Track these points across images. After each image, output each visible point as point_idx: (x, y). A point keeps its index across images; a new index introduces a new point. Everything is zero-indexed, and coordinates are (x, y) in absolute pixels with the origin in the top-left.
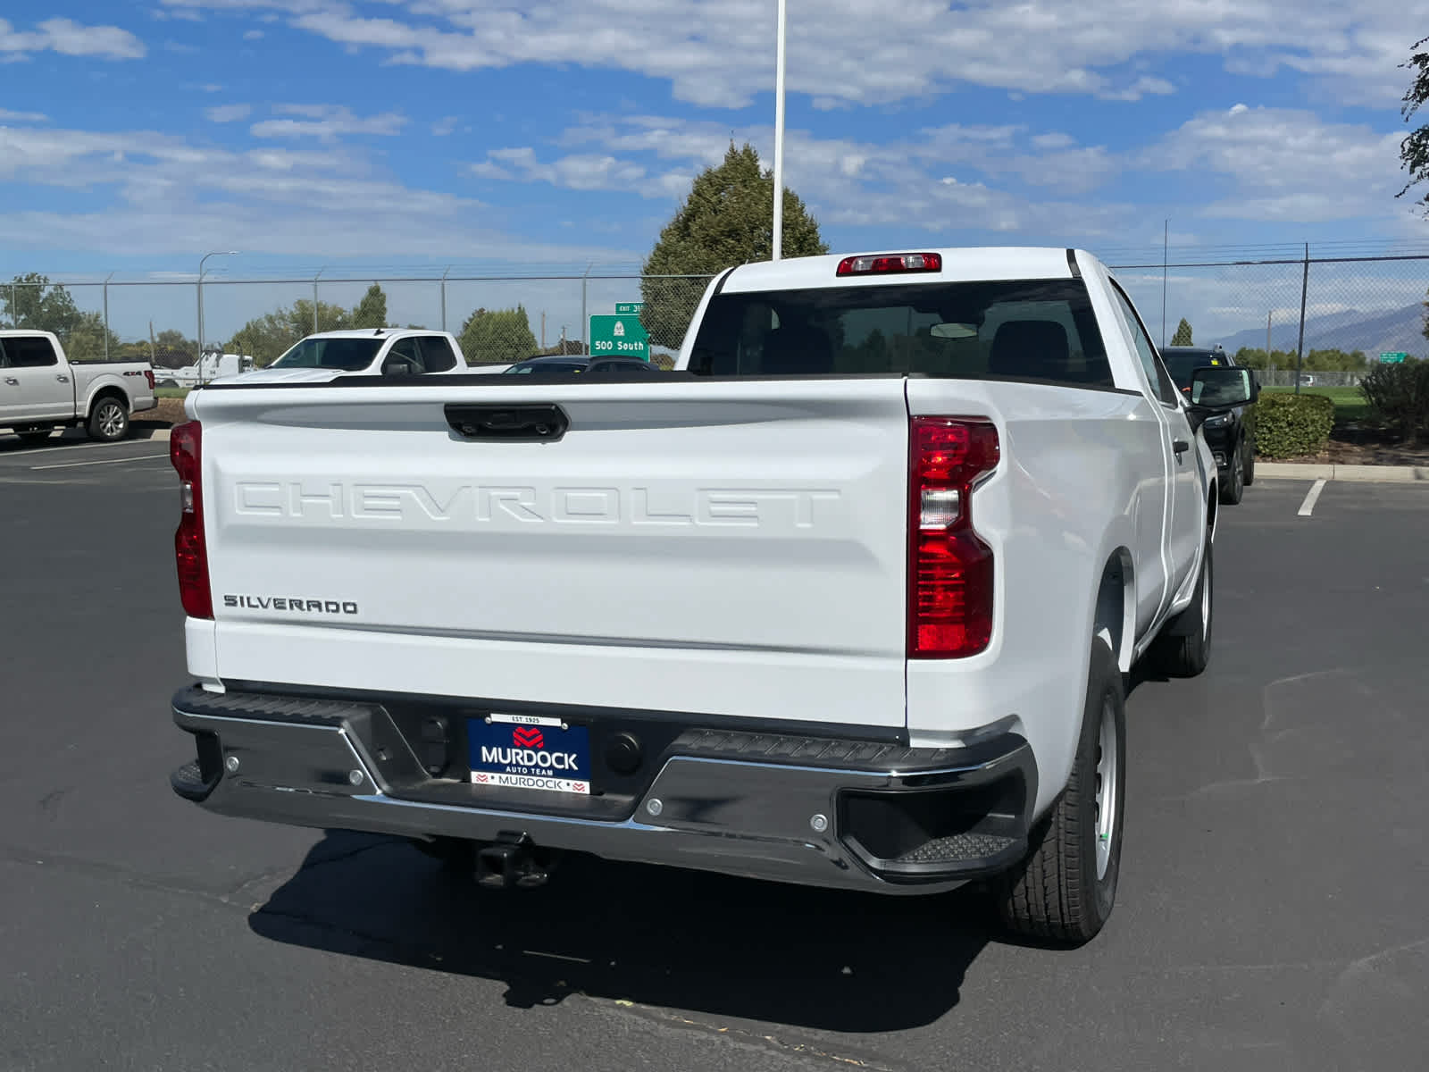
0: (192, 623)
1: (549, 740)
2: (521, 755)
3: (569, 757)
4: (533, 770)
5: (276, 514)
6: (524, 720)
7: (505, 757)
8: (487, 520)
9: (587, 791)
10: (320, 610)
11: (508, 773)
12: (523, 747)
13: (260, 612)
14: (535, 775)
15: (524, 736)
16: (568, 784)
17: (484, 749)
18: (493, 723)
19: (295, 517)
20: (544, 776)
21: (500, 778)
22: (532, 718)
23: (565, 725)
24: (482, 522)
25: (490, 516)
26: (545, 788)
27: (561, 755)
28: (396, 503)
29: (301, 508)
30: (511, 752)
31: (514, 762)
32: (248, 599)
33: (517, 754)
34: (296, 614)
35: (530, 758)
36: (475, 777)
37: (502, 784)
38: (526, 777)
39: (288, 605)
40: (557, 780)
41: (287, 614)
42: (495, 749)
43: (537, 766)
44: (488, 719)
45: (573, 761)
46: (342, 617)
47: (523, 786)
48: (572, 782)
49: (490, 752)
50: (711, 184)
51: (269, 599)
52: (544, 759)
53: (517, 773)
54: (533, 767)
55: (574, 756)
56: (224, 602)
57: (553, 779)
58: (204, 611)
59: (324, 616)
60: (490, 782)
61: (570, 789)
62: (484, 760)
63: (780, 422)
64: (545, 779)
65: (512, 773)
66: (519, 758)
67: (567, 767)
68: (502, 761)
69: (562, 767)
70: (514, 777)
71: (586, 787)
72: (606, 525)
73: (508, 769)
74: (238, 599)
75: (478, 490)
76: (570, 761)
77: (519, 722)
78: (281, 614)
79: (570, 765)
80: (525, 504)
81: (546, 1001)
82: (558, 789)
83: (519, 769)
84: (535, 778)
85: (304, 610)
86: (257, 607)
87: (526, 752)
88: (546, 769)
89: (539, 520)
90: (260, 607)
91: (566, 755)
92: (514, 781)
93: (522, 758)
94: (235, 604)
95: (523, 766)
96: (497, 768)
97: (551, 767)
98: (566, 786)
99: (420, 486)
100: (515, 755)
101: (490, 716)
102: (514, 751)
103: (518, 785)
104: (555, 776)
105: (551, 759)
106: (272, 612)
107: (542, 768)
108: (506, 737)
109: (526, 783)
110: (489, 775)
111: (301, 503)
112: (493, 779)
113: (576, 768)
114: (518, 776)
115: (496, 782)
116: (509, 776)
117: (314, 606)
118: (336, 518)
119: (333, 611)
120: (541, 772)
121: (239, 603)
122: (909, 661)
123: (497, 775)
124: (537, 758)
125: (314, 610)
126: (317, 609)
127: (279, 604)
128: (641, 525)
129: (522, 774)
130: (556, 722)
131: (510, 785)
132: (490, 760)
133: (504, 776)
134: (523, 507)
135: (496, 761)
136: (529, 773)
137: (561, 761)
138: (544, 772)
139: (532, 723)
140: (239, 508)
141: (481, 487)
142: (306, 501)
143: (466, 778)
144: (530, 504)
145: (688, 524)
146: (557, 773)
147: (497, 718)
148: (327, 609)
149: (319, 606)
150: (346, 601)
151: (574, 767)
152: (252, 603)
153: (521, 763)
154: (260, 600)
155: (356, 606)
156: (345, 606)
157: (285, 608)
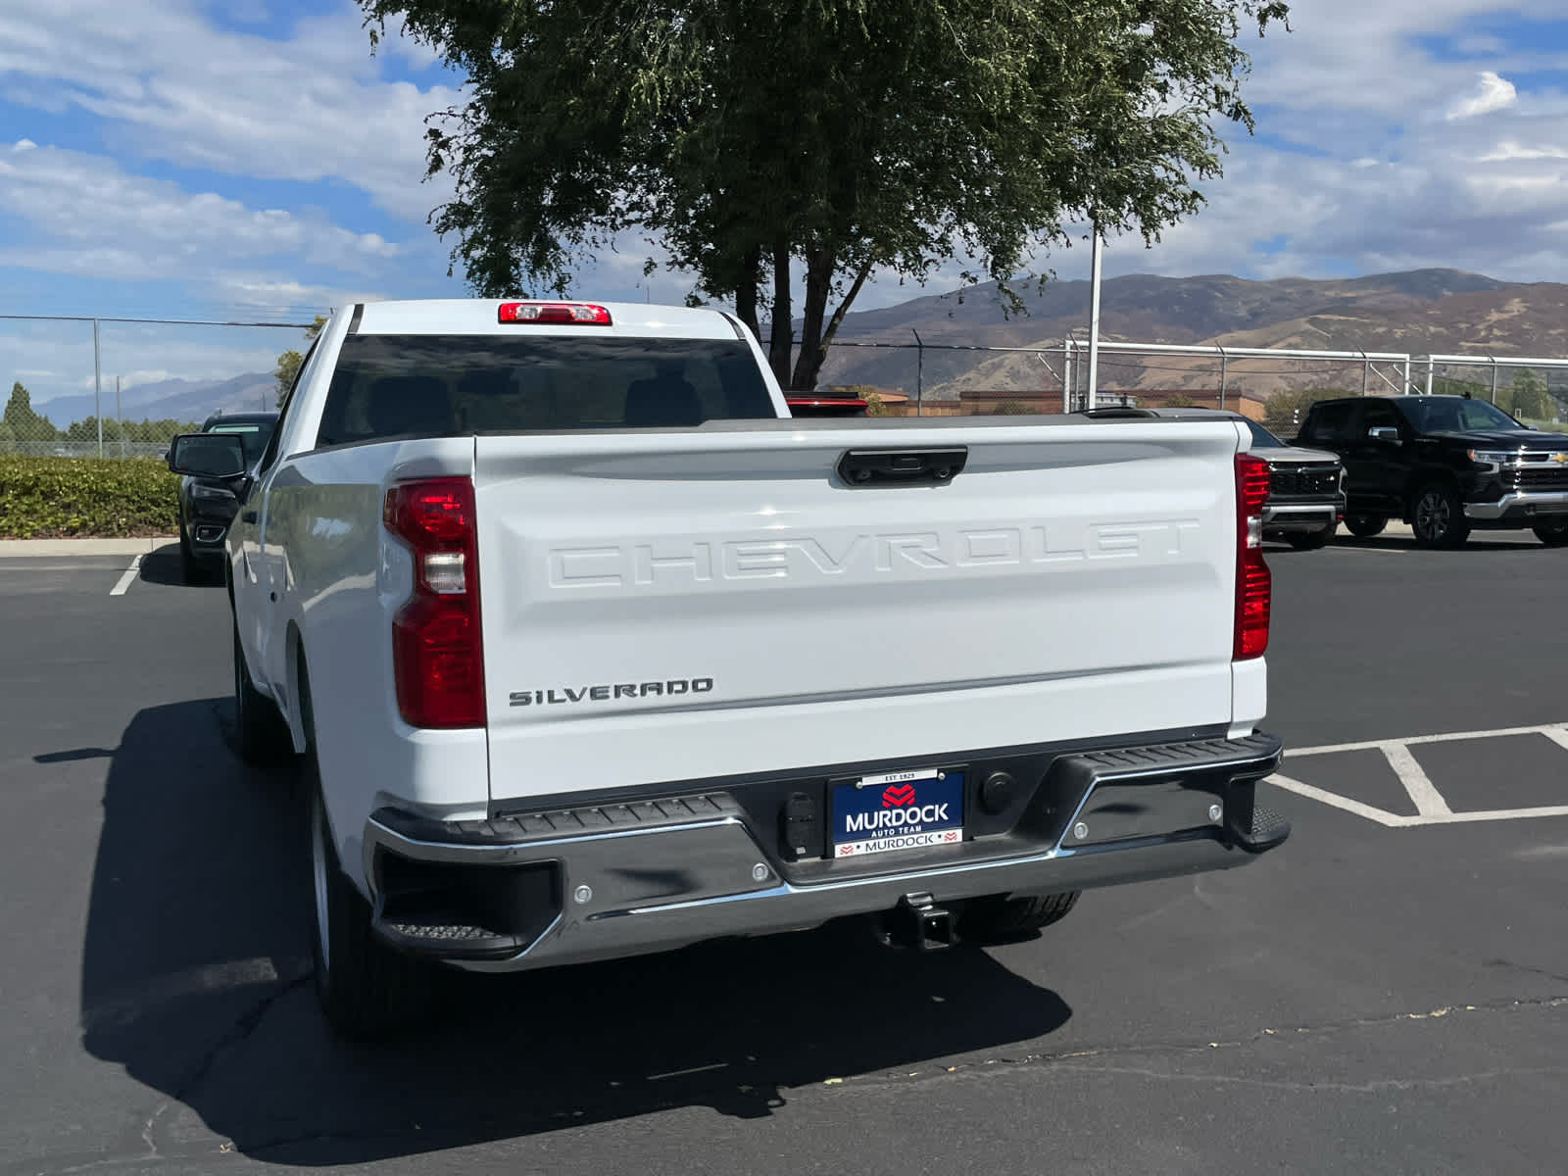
1: (922, 793)
2: (888, 817)
3: (940, 808)
4: (901, 829)
5: (615, 583)
6: (898, 777)
7: (871, 822)
8: (889, 569)
9: (960, 838)
10: (659, 691)
11: (875, 838)
12: (890, 809)
13: (570, 706)
14: (903, 834)
15: (895, 796)
16: (940, 836)
17: (849, 818)
18: (864, 787)
19: (643, 585)
20: (912, 833)
21: (867, 845)
22: (907, 774)
23: (942, 774)
24: (883, 572)
25: (890, 565)
26: (916, 845)
27: (931, 807)
28: (779, 559)
29: (653, 575)
32: (551, 694)
33: (885, 816)
34: (624, 702)
35: (899, 817)
36: (839, 850)
37: (869, 851)
38: (895, 839)
39: (611, 693)
40: (928, 835)
41: (612, 703)
42: (861, 816)
43: (906, 824)
44: (859, 783)
46: (690, 697)
47: (891, 848)
48: (943, 833)
49: (855, 821)
51: (584, 690)
53: (884, 836)
54: (903, 826)
56: (510, 701)
57: (924, 835)
59: (665, 699)
60: (856, 852)
61: (942, 841)
62: (848, 830)
64: (915, 836)
65: (878, 837)
66: (886, 820)
67: (937, 819)
68: (868, 827)
69: (931, 819)
70: (882, 841)
71: (958, 835)
72: (1009, 565)
73: (874, 834)
74: (534, 696)
75: (877, 538)
76: (940, 812)
77: (893, 781)
78: (601, 705)
79: (940, 816)
80: (926, 550)
82: (929, 843)
83: (886, 831)
84: (905, 838)
85: (635, 695)
86: (563, 701)
87: (895, 812)
88: (914, 825)
89: (942, 566)
90: (568, 699)
92: (882, 845)
93: (890, 820)
94: (528, 701)
96: (864, 834)
98: (938, 839)
99: (811, 539)
101: (861, 780)
102: (882, 813)
103: (886, 849)
104: (924, 830)
106: (587, 704)
108: (875, 799)
109: (895, 844)
110: (854, 845)
111: (652, 568)
112: (858, 849)
114: (887, 840)
115: (862, 851)
116: (877, 841)
117: (651, 689)
118: (702, 582)
119: (677, 692)
120: (909, 830)
121: (534, 700)
122: (1234, 664)
123: (862, 844)
124: (906, 816)
125: (651, 694)
126: (655, 692)
127: (595, 694)
128: (1040, 563)
129: (888, 836)
130: (932, 774)
131: (877, 850)
132: (855, 829)
133: (871, 843)
134: (926, 554)
135: (861, 828)
136: (897, 833)
137: (930, 813)
138: (912, 829)
139: (906, 779)
140: (554, 582)
141: (879, 535)
142: (657, 565)
143: (827, 854)
144: (933, 550)
145: (1081, 558)
146: (927, 827)
147: (867, 781)
148: (670, 690)
149: (658, 688)
150: (697, 678)
151: (945, 817)
152: (556, 697)
153: (889, 824)
154: (569, 693)
155: (709, 682)
156: (695, 684)
157: (607, 697)
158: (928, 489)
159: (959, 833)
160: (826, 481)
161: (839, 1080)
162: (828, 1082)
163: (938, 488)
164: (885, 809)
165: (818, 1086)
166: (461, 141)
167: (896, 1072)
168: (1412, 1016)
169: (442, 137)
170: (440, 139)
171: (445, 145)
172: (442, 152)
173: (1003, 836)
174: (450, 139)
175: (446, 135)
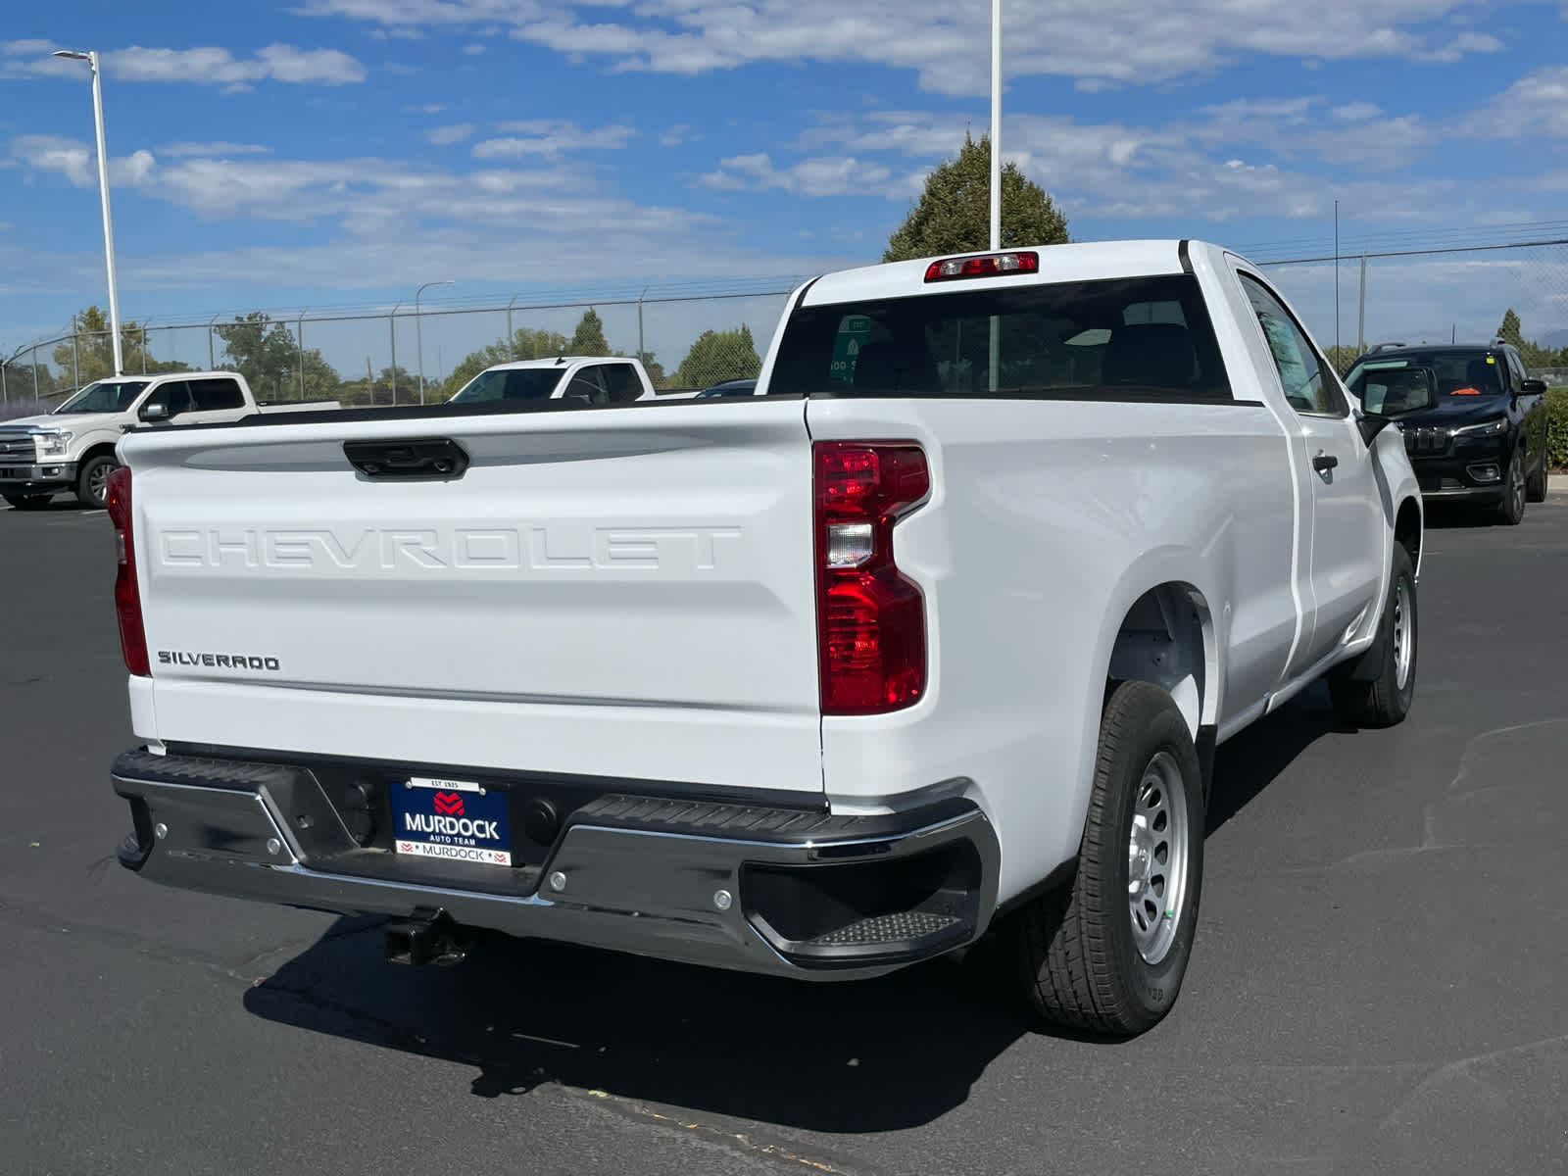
0: (135, 681)
1: (468, 807)
2: (443, 823)
3: (490, 825)
4: (456, 839)
5: (197, 564)
6: (442, 784)
7: (428, 825)
8: (391, 566)
9: (508, 863)
10: (245, 666)
11: (432, 842)
12: (444, 815)
13: (191, 669)
14: (458, 845)
15: (444, 802)
16: (490, 855)
17: (407, 815)
18: (414, 788)
19: (214, 567)
20: (466, 846)
21: (424, 847)
22: (451, 782)
23: (483, 790)
24: (387, 570)
25: (394, 563)
26: (468, 859)
27: (482, 823)
28: (303, 550)
29: (220, 557)
30: (434, 819)
31: (437, 831)
32: (180, 655)
33: (439, 822)
34: (223, 670)
35: (452, 826)
36: (399, 844)
37: (426, 854)
38: (449, 847)
39: (215, 661)
40: (479, 851)
41: (215, 670)
42: (418, 816)
43: (459, 835)
44: (409, 783)
45: (494, 830)
47: (446, 856)
48: (493, 853)
49: (413, 819)
50: (946, 182)
51: (198, 656)
52: (466, 827)
53: (440, 843)
54: (456, 835)
55: (494, 824)
56: (159, 658)
57: (475, 850)
58: (142, 668)
59: (249, 672)
60: (415, 852)
61: (491, 861)
62: (409, 828)
63: (675, 452)
64: (467, 849)
65: (435, 842)
66: (441, 826)
67: (488, 836)
68: (426, 829)
69: (483, 836)
70: (437, 846)
71: (506, 858)
72: (506, 570)
73: (432, 838)
74: (171, 656)
75: (382, 534)
76: (491, 830)
77: (439, 787)
78: (210, 671)
79: (491, 834)
80: (427, 548)
81: (516, 1090)
82: (480, 860)
83: (442, 837)
84: (458, 848)
85: (230, 666)
86: (188, 663)
87: (448, 819)
88: (469, 838)
89: (442, 567)
90: (191, 663)
91: (487, 823)
92: (438, 851)
93: (445, 826)
94: (168, 660)
95: (446, 835)
96: (421, 836)
97: (473, 836)
98: (488, 857)
99: (328, 531)
100: (439, 823)
101: (410, 780)
102: (437, 818)
103: (441, 856)
104: (477, 845)
105: (473, 827)
106: (201, 669)
107: (464, 837)
108: (428, 802)
109: (449, 853)
110: (413, 844)
111: (219, 552)
112: (418, 849)
113: (497, 837)
114: (442, 846)
115: (420, 852)
116: (433, 845)
117: (240, 662)
118: (251, 568)
119: (257, 667)
120: (464, 841)
121: (172, 659)
122: (825, 718)
123: (421, 845)
124: (459, 826)
125: (240, 666)
126: (242, 665)
127: (207, 660)
128: (543, 570)
129: (445, 843)
130: (473, 787)
131: (434, 855)
132: (414, 828)
133: (428, 845)
134: (426, 552)
135: (420, 829)
136: (452, 843)
137: (481, 829)
138: (466, 842)
139: (451, 788)
140: (165, 559)
141: (382, 531)
142: (223, 549)
144: (430, 549)
145: (587, 567)
146: (480, 843)
147: (417, 782)
148: (252, 665)
149: (243, 662)
150: (268, 657)
152: (183, 660)
153: (444, 831)
154: (191, 657)
155: (276, 662)
156: (267, 662)
157: (213, 665)
158: (442, 482)
159: (508, 855)
161: (602, 1094)
163: (451, 482)
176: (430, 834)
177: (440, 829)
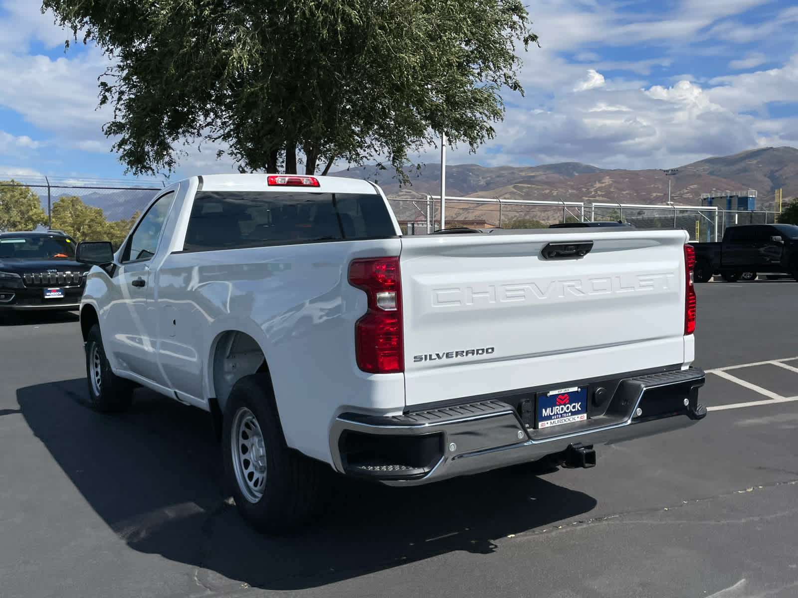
1: (572, 398)
2: (559, 409)
4: (563, 415)
5: (458, 305)
6: (563, 391)
7: (552, 412)
8: (563, 297)
9: (586, 418)
10: (473, 354)
11: (553, 419)
12: (559, 406)
13: (438, 362)
14: (564, 417)
15: (561, 399)
16: (577, 417)
17: (544, 410)
18: (551, 396)
19: (469, 305)
22: (566, 389)
23: (579, 389)
25: (564, 295)
26: (569, 422)
27: (574, 404)
28: (522, 293)
29: (473, 300)
30: (555, 409)
32: (430, 356)
33: (557, 409)
34: (459, 359)
35: (562, 409)
36: (540, 425)
37: (552, 425)
38: (561, 419)
39: (454, 355)
40: (574, 417)
42: (548, 409)
43: (565, 412)
44: (548, 394)
45: (579, 406)
47: (560, 423)
48: (579, 416)
49: (546, 411)
51: (444, 353)
52: (568, 408)
53: (557, 418)
54: (564, 413)
55: (580, 403)
56: (414, 360)
57: (572, 417)
59: (476, 357)
61: (579, 420)
62: (543, 416)
64: (569, 418)
66: (558, 411)
68: (551, 414)
69: (575, 410)
70: (556, 420)
72: (606, 294)
73: (553, 417)
74: (423, 357)
75: (558, 283)
76: (578, 406)
77: (561, 393)
78: (450, 361)
79: (578, 409)
80: (577, 288)
82: (574, 421)
83: (557, 416)
84: (565, 418)
85: (464, 356)
86: (435, 359)
87: (561, 407)
88: (569, 412)
89: (582, 295)
90: (437, 359)
91: (577, 404)
92: (556, 422)
93: (559, 411)
94: (421, 359)
95: (559, 414)
96: (549, 418)
97: (571, 411)
99: (534, 283)
102: (556, 407)
103: (558, 424)
104: (572, 415)
105: (571, 407)
106: (444, 360)
108: (554, 401)
110: (546, 422)
111: (472, 297)
112: (547, 424)
113: (581, 409)
114: (558, 420)
115: (549, 425)
116: (554, 420)
118: (492, 304)
119: (480, 354)
121: (424, 359)
122: (685, 336)
123: (549, 422)
124: (565, 409)
125: (470, 355)
126: (471, 354)
127: (448, 355)
128: (619, 293)
129: (559, 418)
130: (575, 389)
131: (555, 425)
132: (546, 415)
133: (552, 421)
134: (577, 289)
135: (548, 415)
136: (562, 417)
137: (574, 407)
138: (567, 415)
139: (566, 392)
140: (434, 304)
141: (559, 281)
142: (475, 296)
143: (535, 427)
144: (579, 287)
145: (633, 291)
146: (573, 413)
147: (552, 393)
148: (477, 353)
149: (473, 352)
150: (488, 347)
151: (580, 409)
152: (433, 358)
153: (559, 413)
154: (438, 355)
155: (493, 349)
156: (487, 350)
157: (452, 357)
159: (585, 415)
160: (537, 257)
161: (513, 535)
162: (510, 536)
163: (580, 260)
164: (558, 406)
165: (505, 538)
166: (118, 89)
167: (537, 530)
168: (739, 492)
169: (107, 86)
170: (107, 88)
171: (109, 90)
172: (107, 94)
173: (602, 416)
174: (111, 88)
175: (109, 85)
176: (552, 416)
177: (557, 412)
